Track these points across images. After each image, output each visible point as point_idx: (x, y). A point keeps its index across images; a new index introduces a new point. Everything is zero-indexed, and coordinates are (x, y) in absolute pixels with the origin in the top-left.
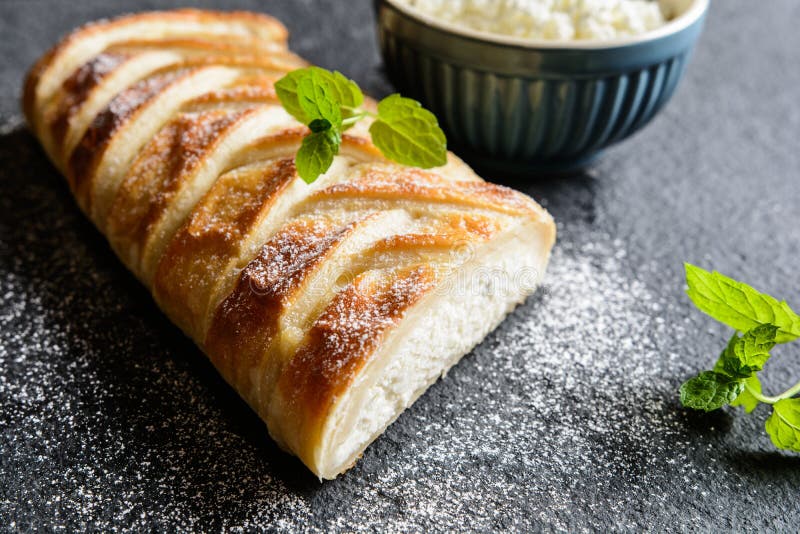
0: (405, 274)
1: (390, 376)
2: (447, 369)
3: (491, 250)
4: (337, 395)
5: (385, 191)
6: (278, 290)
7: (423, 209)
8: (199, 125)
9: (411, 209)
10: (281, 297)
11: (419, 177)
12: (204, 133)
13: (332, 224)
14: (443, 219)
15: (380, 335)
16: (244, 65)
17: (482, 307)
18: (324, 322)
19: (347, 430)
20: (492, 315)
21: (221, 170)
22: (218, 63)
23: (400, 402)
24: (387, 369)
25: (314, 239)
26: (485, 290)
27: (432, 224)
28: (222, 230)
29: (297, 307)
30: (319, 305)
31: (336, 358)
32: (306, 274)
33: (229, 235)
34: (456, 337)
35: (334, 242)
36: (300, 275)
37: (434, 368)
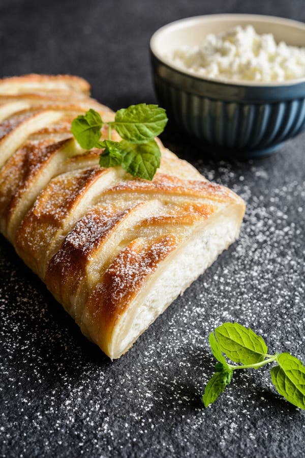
0: (159, 240)
1: (150, 300)
2: (184, 290)
3: (208, 224)
4: (120, 314)
5: (146, 189)
6: (86, 250)
7: (169, 200)
8: (39, 148)
9: (162, 199)
10: (88, 254)
11: (166, 179)
12: (42, 153)
13: (116, 209)
14: (180, 206)
15: (144, 279)
16: (64, 109)
17: (203, 255)
18: (112, 270)
19: (126, 332)
20: (209, 258)
21: (52, 176)
22: (49, 108)
23: (157, 312)
24: (149, 296)
25: (106, 219)
26: (205, 246)
27: (174, 209)
28: (53, 213)
29: (97, 260)
30: (109, 259)
31: (119, 292)
32: (101, 240)
33: (57, 216)
34: (188, 273)
35: (117, 222)
36: (98, 242)
37: (176, 291)
